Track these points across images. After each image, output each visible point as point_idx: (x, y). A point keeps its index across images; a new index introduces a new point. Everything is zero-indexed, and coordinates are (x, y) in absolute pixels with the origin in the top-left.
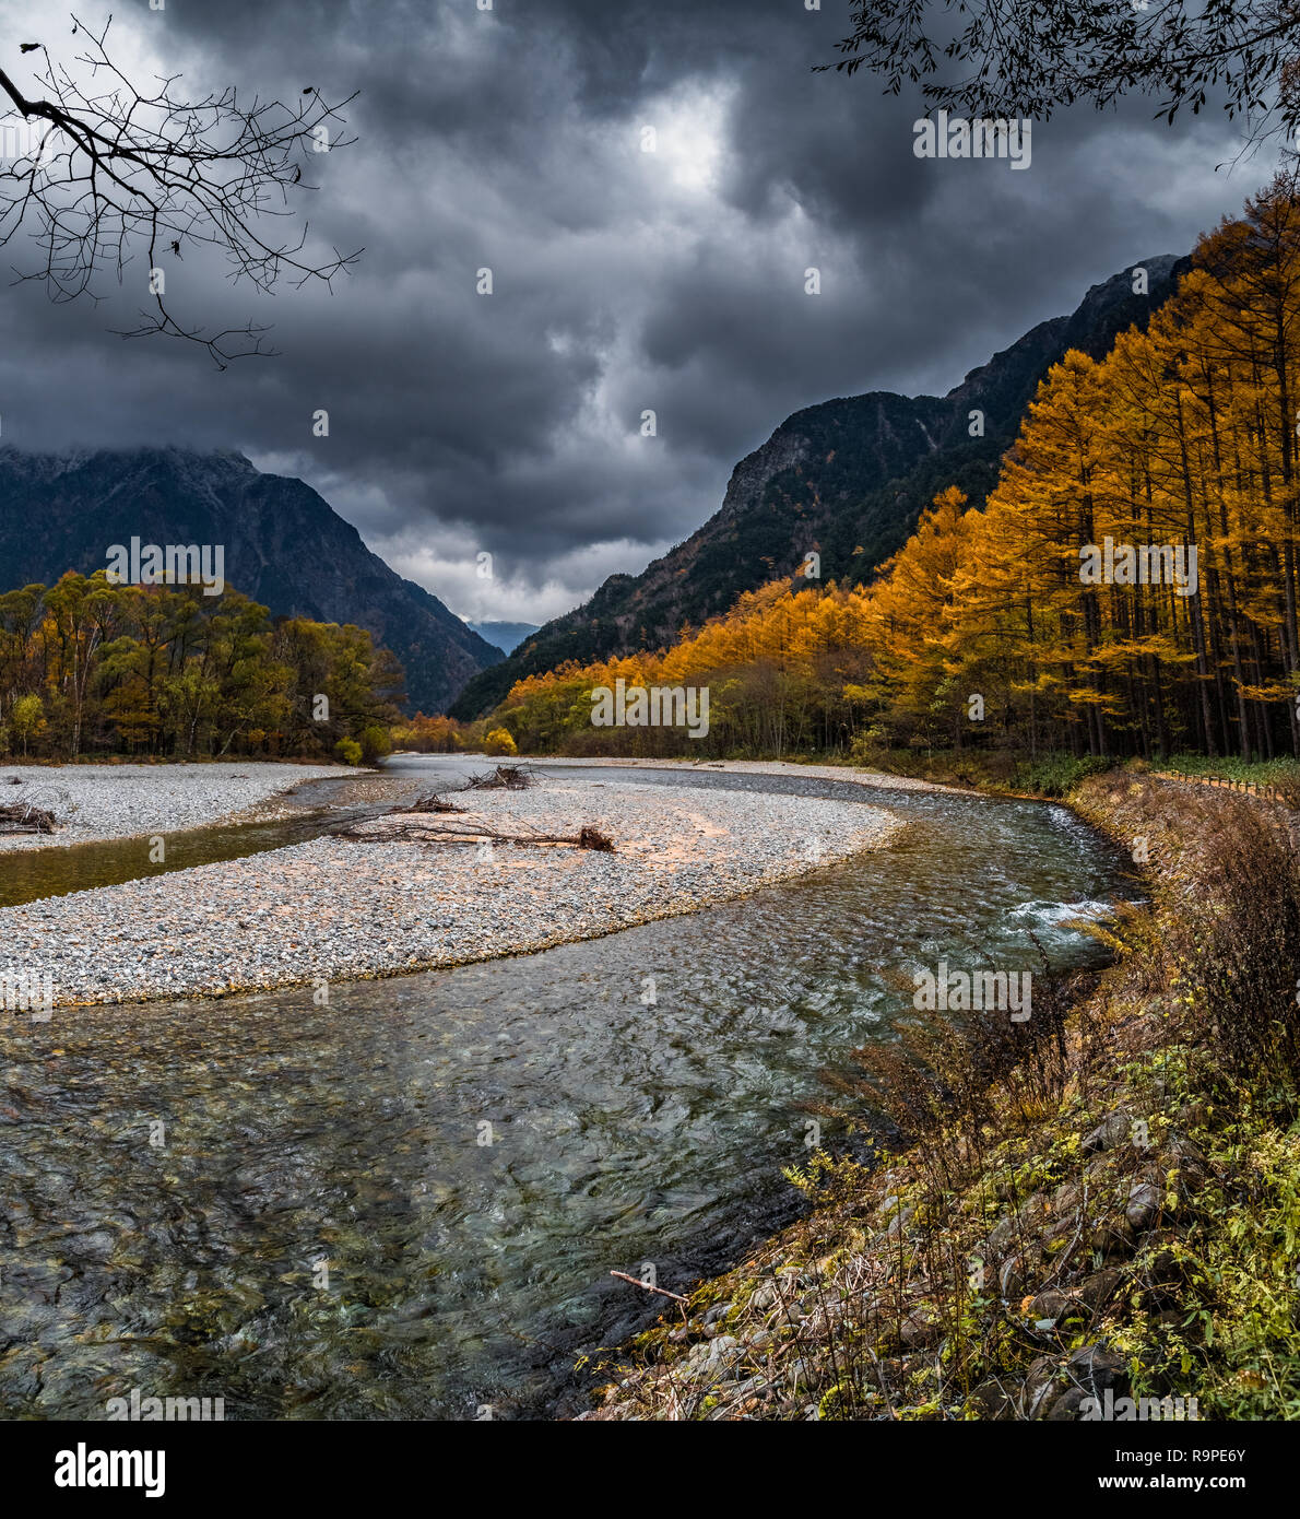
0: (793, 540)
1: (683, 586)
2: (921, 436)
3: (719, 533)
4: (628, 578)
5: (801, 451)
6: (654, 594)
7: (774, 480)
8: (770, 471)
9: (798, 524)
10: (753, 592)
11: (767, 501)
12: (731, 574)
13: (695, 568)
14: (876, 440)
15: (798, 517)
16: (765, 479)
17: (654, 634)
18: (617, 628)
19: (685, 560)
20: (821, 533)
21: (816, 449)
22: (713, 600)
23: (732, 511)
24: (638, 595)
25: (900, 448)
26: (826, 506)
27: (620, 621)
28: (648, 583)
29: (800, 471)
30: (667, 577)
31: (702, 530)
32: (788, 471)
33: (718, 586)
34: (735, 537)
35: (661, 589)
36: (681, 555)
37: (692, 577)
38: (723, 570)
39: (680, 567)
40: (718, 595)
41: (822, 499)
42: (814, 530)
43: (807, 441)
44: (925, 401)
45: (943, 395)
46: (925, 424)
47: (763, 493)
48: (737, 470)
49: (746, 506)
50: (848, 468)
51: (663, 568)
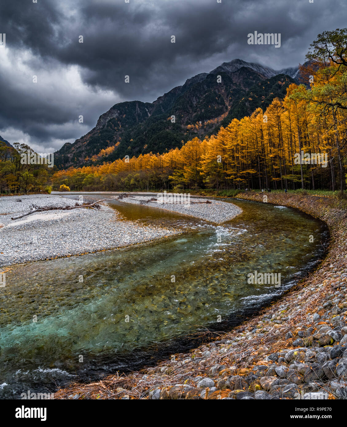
0: (114, 136)
1: (85, 147)
2: (146, 112)
3: (95, 134)
4: (70, 144)
5: (117, 114)
6: (77, 148)
7: (110, 121)
8: (109, 118)
9: (115, 132)
10: (104, 150)
11: (108, 126)
12: (98, 144)
13: (89, 142)
14: (136, 113)
15: (116, 131)
16: (107, 120)
17: (79, 160)
18: (68, 157)
19: (86, 140)
20: (121, 135)
21: (120, 114)
22: (94, 151)
23: (98, 128)
24: (73, 148)
25: (141, 115)
26: (123, 128)
27: (69, 155)
28: (76, 145)
29: (116, 119)
30: (81, 144)
31: (90, 132)
32: (113, 119)
33: (95, 148)
34: (100, 135)
35: (79, 147)
36: (85, 138)
37: (89, 144)
38: (96, 143)
39: (84, 142)
40: (95, 150)
41: (122, 126)
42: (119, 134)
43: (119, 111)
44: (148, 104)
45: (152, 102)
46: (148, 109)
47: (107, 124)
48: (100, 117)
49: (102, 127)
50: (128, 119)
51: (80, 142)
